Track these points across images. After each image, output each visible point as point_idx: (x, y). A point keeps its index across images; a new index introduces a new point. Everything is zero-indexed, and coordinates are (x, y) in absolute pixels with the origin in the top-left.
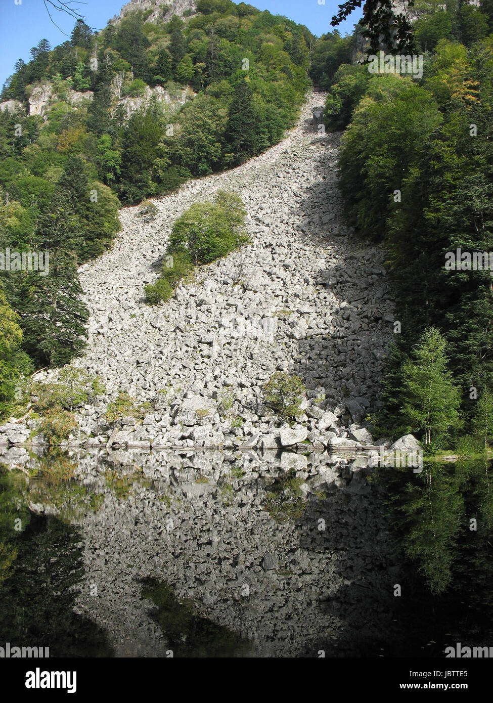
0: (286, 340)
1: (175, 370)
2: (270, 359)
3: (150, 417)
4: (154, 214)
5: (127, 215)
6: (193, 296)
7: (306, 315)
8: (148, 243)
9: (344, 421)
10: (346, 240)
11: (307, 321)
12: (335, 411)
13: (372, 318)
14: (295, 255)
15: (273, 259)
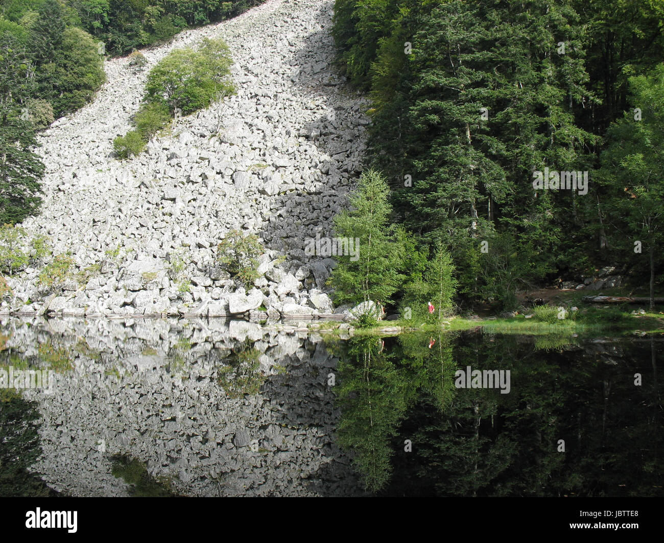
0: (258, 196)
1: (132, 229)
2: (237, 216)
3: (94, 282)
4: (143, 65)
5: (114, 68)
6: (166, 149)
7: (281, 169)
8: (130, 95)
9: (306, 286)
10: (336, 90)
11: (282, 175)
12: (297, 274)
13: (353, 172)
14: (280, 106)
15: (257, 110)
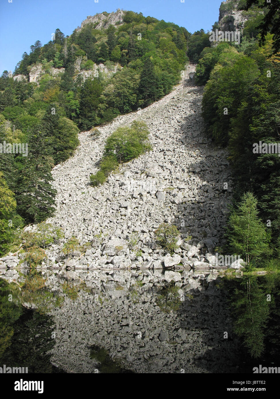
0: (171, 204)
1: (105, 224)
2: (161, 216)
3: (89, 251)
4: (98, 135)
5: (83, 137)
6: (118, 181)
7: (182, 190)
8: (94, 152)
9: (203, 252)
10: (207, 146)
11: (183, 193)
12: (198, 246)
13: (221, 191)
14: (177, 155)
15: (165, 158)
